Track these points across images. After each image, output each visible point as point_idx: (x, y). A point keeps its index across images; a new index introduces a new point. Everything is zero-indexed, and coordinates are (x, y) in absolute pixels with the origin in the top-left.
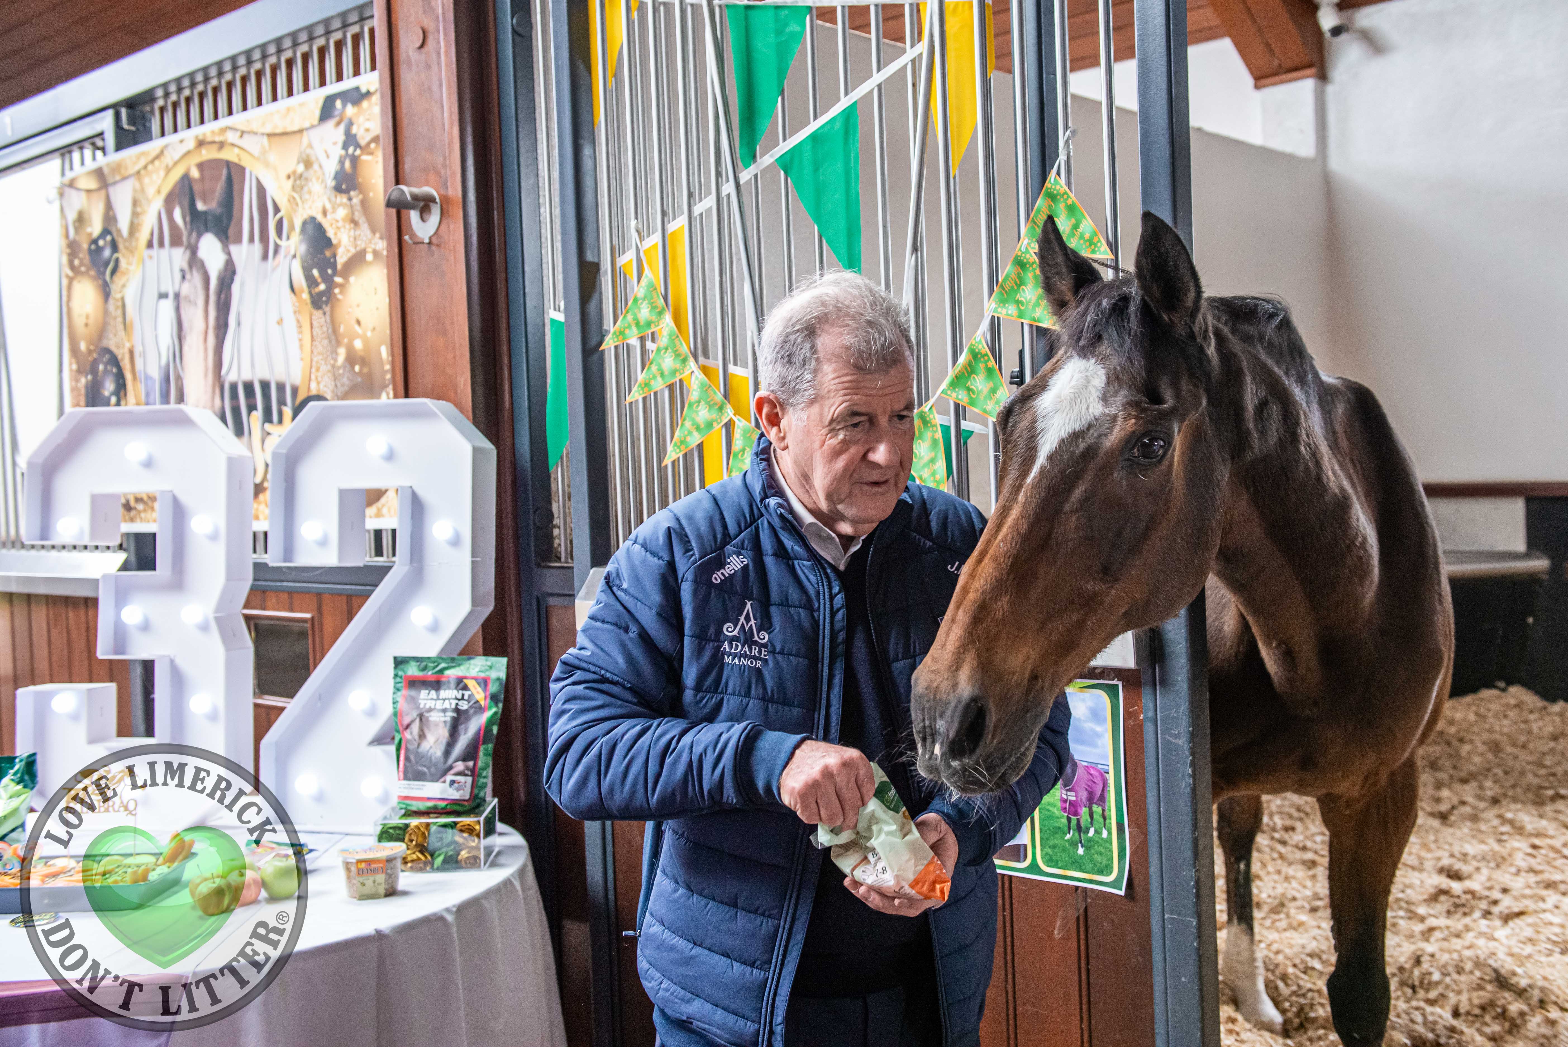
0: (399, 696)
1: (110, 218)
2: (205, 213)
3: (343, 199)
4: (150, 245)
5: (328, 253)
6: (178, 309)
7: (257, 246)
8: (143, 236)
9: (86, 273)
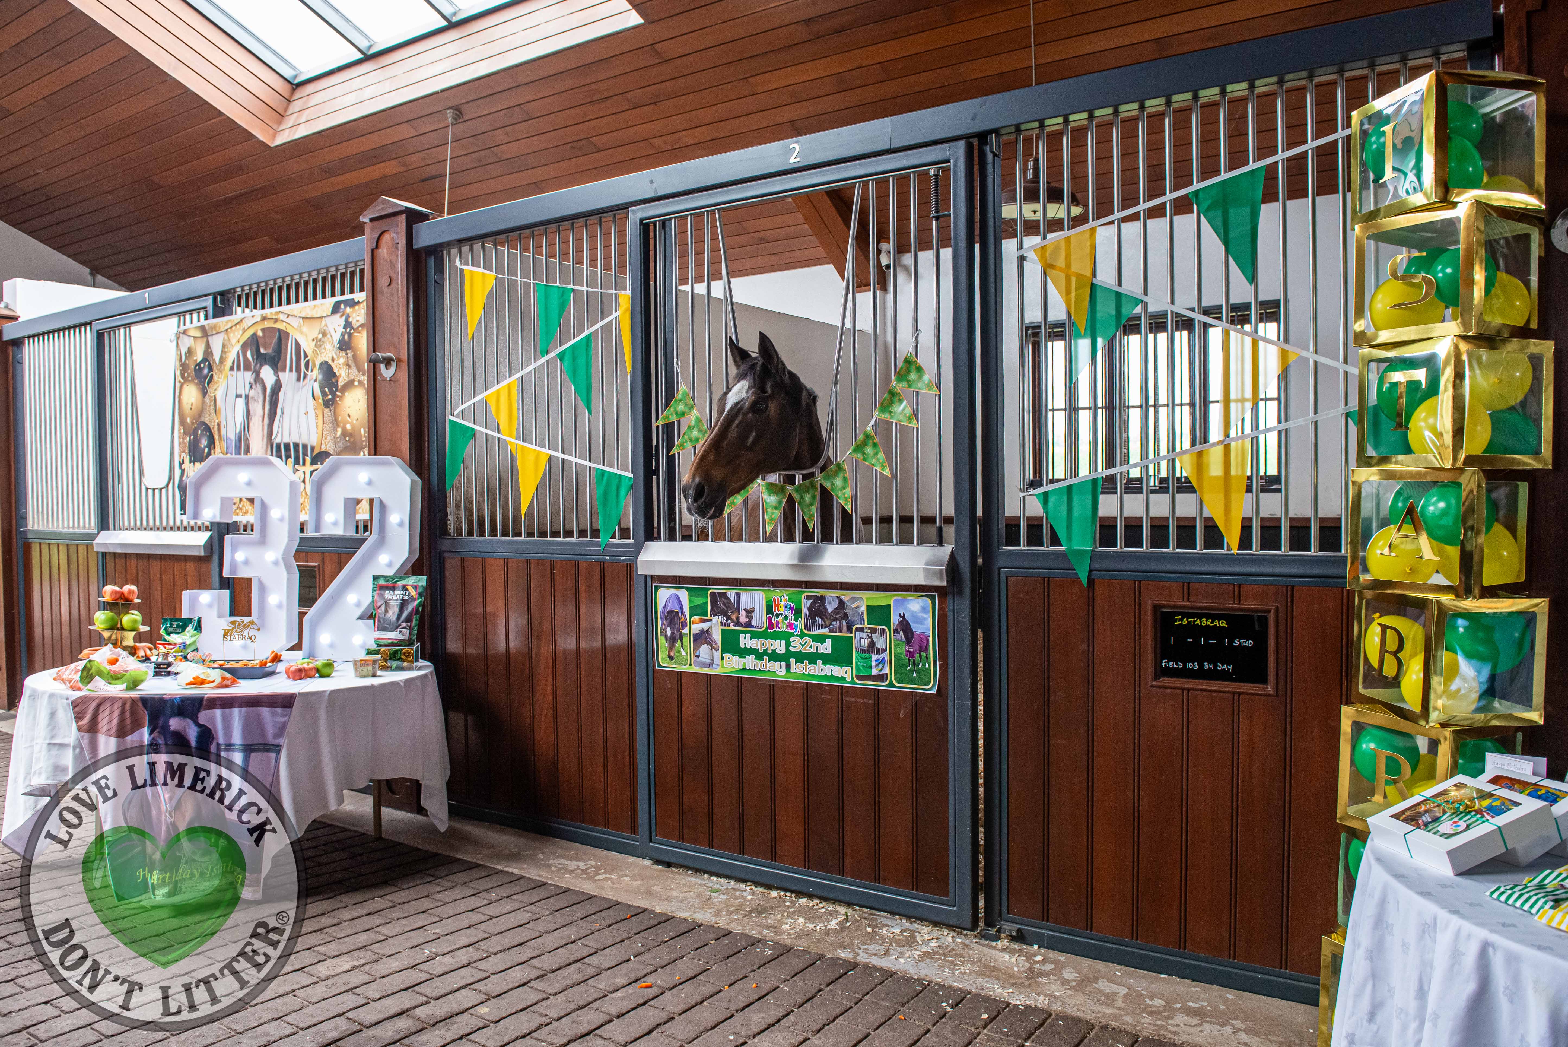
0: (375, 594)
1: (208, 352)
2: (265, 354)
3: (344, 354)
4: (232, 369)
5: (334, 380)
6: (247, 404)
7: (294, 375)
8: (228, 364)
9: (192, 381)
